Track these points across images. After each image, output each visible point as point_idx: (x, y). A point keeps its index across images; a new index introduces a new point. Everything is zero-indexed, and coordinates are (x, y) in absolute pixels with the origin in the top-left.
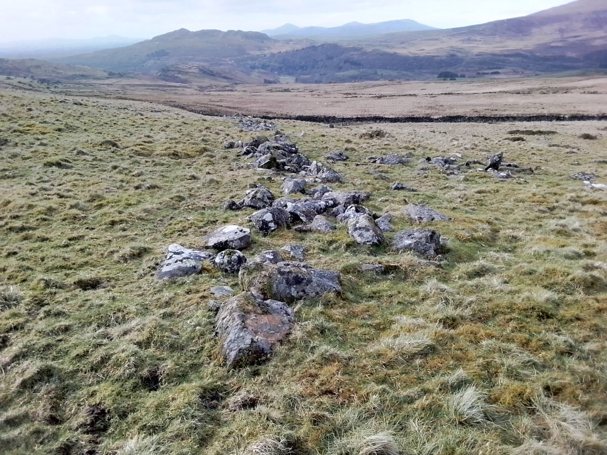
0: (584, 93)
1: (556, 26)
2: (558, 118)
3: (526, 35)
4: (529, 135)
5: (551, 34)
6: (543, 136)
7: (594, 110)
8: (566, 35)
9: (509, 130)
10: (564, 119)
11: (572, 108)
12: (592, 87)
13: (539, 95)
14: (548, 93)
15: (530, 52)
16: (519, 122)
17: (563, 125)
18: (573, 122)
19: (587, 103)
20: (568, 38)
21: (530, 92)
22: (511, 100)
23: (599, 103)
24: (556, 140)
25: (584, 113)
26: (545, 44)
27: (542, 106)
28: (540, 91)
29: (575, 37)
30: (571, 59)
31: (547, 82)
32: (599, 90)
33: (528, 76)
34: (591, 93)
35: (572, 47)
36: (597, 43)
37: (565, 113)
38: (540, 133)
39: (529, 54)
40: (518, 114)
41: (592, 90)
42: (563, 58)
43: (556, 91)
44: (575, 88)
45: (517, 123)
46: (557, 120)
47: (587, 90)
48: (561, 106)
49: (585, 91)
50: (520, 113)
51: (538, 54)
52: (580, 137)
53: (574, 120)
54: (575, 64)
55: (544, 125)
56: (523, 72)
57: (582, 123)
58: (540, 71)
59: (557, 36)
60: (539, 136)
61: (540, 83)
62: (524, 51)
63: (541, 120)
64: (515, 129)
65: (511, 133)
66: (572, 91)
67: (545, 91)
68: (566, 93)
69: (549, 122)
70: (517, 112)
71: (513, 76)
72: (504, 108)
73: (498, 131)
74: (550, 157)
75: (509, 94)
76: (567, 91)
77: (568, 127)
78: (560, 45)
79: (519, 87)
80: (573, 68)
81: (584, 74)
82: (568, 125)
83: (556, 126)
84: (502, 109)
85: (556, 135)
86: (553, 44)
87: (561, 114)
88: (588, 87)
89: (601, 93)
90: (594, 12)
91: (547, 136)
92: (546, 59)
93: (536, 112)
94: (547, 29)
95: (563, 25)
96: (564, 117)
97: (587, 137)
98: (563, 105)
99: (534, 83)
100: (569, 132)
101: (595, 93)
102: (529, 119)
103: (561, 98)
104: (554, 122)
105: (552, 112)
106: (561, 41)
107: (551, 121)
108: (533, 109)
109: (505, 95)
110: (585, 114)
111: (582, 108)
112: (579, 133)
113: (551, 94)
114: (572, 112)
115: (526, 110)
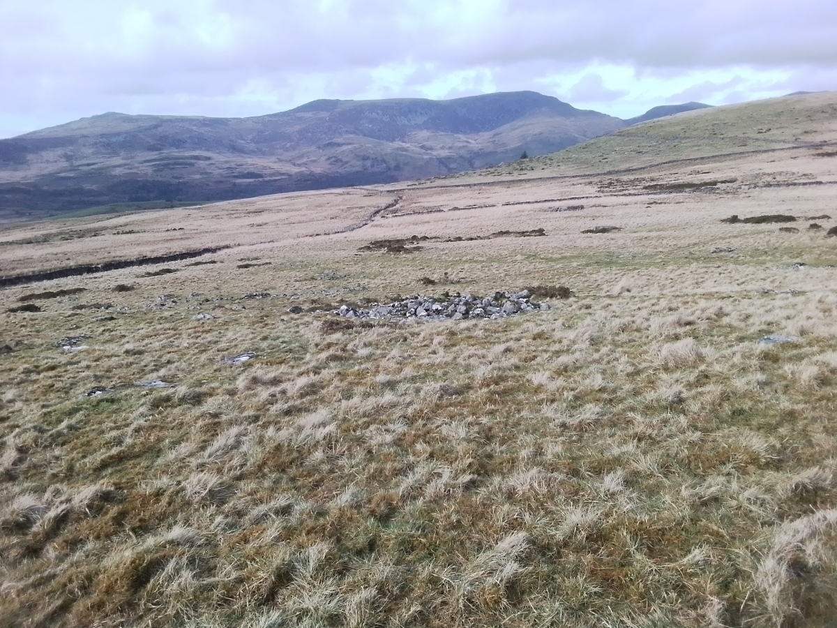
0: (118, 233)
1: (60, 151)
2: (89, 269)
3: (20, 164)
4: (49, 298)
5: (56, 162)
6: (67, 297)
7: (133, 253)
8: (76, 163)
9: (20, 296)
10: (97, 270)
11: (106, 255)
12: (126, 225)
13: (59, 243)
14: (71, 238)
15: (33, 185)
16: (37, 283)
17: (95, 278)
18: (109, 272)
19: (124, 245)
20: (79, 166)
21: (46, 239)
22: (20, 253)
23: (138, 244)
24: (84, 299)
25: (121, 259)
26: (51, 175)
27: (67, 257)
28: (60, 237)
29: (88, 165)
30: (90, 193)
31: (68, 224)
32: (135, 229)
33: (41, 218)
34: (127, 233)
35: (89, 176)
36: (117, 171)
37: (98, 261)
38: (63, 293)
39: (31, 189)
40: (33, 272)
41: (127, 229)
42: (81, 192)
43: (82, 235)
44: (105, 228)
45: (34, 285)
46: (88, 273)
47: (120, 230)
48: (91, 254)
49: (118, 230)
50: (36, 269)
51: (45, 188)
52: (114, 290)
53: (110, 269)
54: (100, 199)
55: (69, 282)
56: (30, 214)
57: (120, 271)
58: (55, 210)
59: (64, 164)
60: (63, 298)
61: (58, 226)
62: (23, 184)
63: (67, 276)
64: (29, 293)
65: (23, 299)
66: (103, 232)
67: (67, 236)
68: (96, 236)
69: (79, 276)
70: (32, 269)
71: (17, 220)
72: (12, 266)
73: (5, 300)
74: (44, 326)
75: (16, 246)
76: (96, 233)
77: (101, 280)
78: (72, 175)
79: (29, 234)
80: (98, 203)
81: (114, 211)
82: (102, 277)
83: (86, 281)
84: (8, 267)
85: (85, 292)
86: (62, 175)
87: (92, 264)
88: (121, 226)
89: (138, 232)
90: (102, 135)
91: (73, 296)
92: (59, 194)
93: (59, 265)
94: (49, 155)
95: (68, 150)
96: (95, 267)
97: (122, 288)
98: (94, 252)
99: (50, 227)
100: (102, 286)
101: (131, 232)
102: (50, 275)
103: (90, 243)
104: (85, 275)
105: (80, 263)
106: (71, 170)
107: (81, 274)
108: (55, 262)
109: (9, 247)
110: (123, 259)
111: (118, 253)
112: (114, 285)
113: (76, 240)
114: (107, 260)
115: (45, 264)
